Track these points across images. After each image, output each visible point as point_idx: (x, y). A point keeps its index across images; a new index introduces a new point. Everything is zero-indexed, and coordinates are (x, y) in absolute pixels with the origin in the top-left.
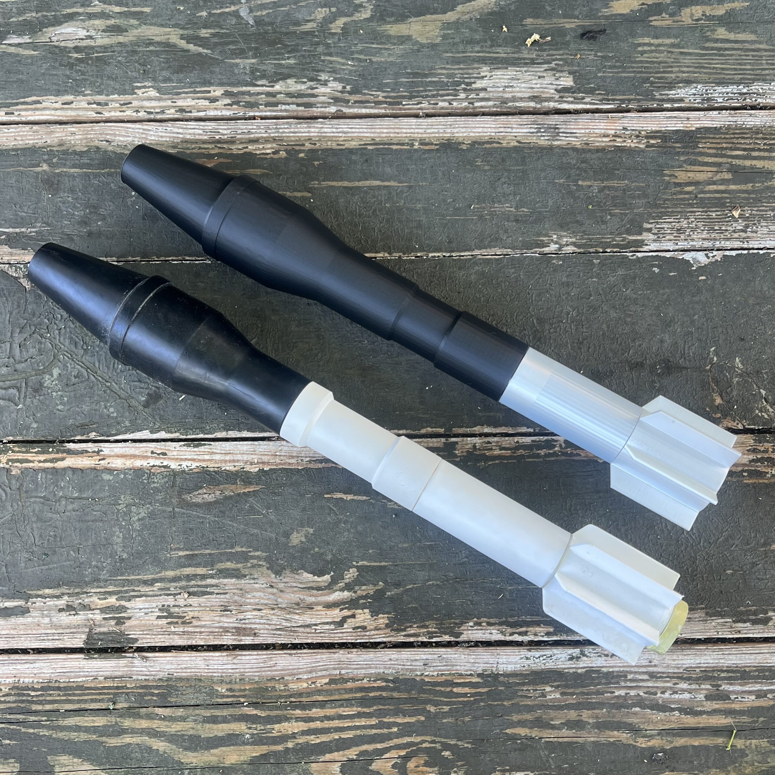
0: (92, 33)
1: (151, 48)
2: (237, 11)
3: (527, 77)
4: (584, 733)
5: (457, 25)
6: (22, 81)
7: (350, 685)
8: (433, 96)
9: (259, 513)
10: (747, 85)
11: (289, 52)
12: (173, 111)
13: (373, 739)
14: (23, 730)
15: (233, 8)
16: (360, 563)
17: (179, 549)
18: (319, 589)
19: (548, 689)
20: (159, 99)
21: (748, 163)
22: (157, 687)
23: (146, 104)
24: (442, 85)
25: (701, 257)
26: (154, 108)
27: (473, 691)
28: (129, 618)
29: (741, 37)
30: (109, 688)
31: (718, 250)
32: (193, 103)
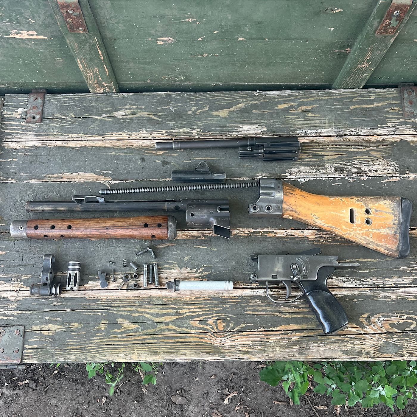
0: (127, 114)
1: (144, 118)
2: (169, 108)
3: (253, 127)
4: (267, 313)
5: (233, 112)
6: (107, 128)
7: (201, 299)
8: (226, 133)
9: (176, 251)
10: (317, 130)
11: (184, 120)
12: (151, 137)
13: (207, 314)
14: (109, 312)
15: (168, 107)
16: (204, 266)
17: (153, 261)
18: (192, 273)
19: (257, 300)
20: (147, 134)
21: (317, 153)
22: (147, 299)
23: (143, 135)
24: (229, 130)
25: (303, 180)
26: (145, 136)
27: (236, 301)
28: (139, 281)
29: (316, 115)
30: (133, 300)
31: (308, 178)
32: (157, 135)
